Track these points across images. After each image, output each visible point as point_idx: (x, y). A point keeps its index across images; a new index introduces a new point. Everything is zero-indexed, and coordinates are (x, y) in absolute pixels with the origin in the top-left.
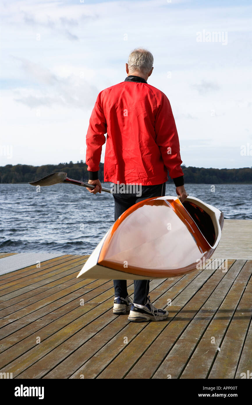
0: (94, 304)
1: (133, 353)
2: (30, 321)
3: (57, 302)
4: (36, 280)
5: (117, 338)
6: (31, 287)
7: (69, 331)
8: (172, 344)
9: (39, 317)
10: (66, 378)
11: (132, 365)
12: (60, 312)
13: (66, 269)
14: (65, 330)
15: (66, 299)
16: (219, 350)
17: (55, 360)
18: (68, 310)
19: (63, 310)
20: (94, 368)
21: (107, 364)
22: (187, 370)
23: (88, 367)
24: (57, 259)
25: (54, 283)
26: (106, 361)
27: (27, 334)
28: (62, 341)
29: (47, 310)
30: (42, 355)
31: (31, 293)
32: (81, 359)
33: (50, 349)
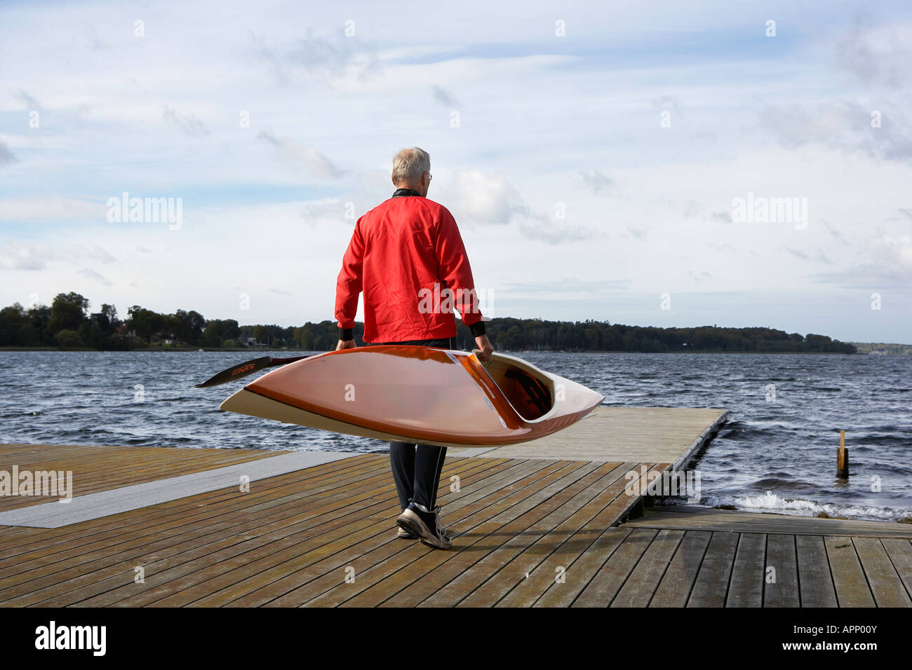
0: (376, 519)
1: (402, 579)
2: (275, 538)
3: (325, 516)
4: (307, 487)
5: (389, 562)
6: (296, 497)
7: (325, 551)
8: (464, 569)
9: (291, 533)
10: (296, 607)
11: (393, 594)
12: (323, 528)
13: (358, 473)
14: (319, 551)
15: (340, 513)
16: (527, 577)
17: (289, 586)
18: (335, 526)
19: (329, 526)
20: (338, 596)
21: (358, 592)
22: (468, 600)
23: (331, 595)
24: (351, 459)
25: (333, 492)
26: (360, 588)
27: (263, 554)
28: (309, 563)
29: (305, 526)
30: (274, 579)
31: (291, 504)
32: (326, 585)
33: (286, 574)
